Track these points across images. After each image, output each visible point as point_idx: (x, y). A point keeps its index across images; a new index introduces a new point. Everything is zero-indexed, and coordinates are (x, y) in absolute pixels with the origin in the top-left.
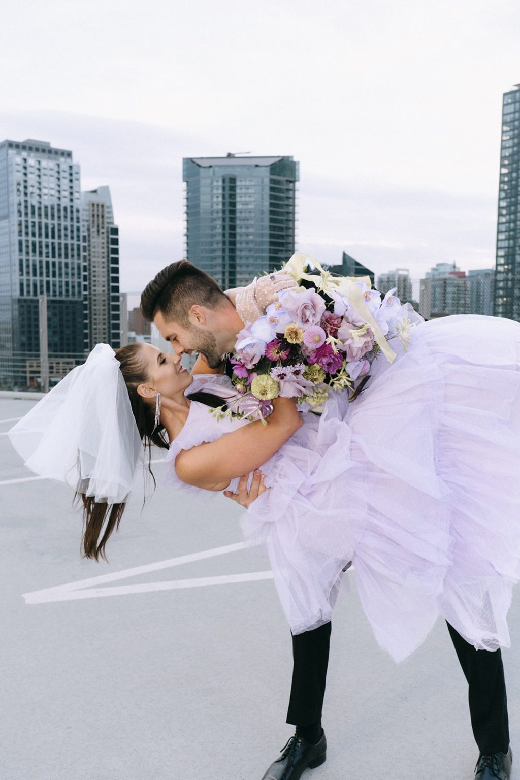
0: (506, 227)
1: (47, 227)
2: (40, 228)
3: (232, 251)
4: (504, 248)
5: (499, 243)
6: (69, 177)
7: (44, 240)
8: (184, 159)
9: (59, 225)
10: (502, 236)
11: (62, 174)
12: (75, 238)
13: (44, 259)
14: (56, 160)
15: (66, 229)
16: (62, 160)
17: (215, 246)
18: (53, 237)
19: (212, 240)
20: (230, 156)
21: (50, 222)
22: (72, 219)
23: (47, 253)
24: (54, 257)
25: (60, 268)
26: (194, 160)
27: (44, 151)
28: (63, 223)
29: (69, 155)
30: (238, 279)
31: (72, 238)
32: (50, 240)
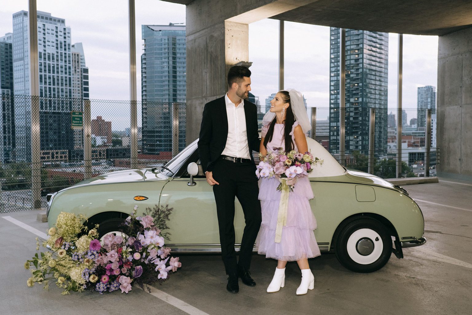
0: (335, 69)
1: (49, 66)
2: (45, 67)
3: (175, 81)
4: (335, 81)
5: (332, 78)
6: (63, 35)
7: (47, 74)
8: (142, 26)
9: (58, 65)
10: (332, 75)
11: (59, 33)
12: (68, 73)
13: (48, 86)
14: (55, 24)
15: (62, 67)
16: (59, 25)
17: (164, 79)
18: (54, 72)
19: (162, 75)
20: (171, 25)
21: (51, 62)
22: (65, 61)
23: (50, 82)
24: (54, 84)
25: (58, 92)
26: (150, 27)
27: (47, 18)
28: (60, 64)
29: (63, 21)
30: (178, 98)
31: (66, 73)
32: (51, 74)
